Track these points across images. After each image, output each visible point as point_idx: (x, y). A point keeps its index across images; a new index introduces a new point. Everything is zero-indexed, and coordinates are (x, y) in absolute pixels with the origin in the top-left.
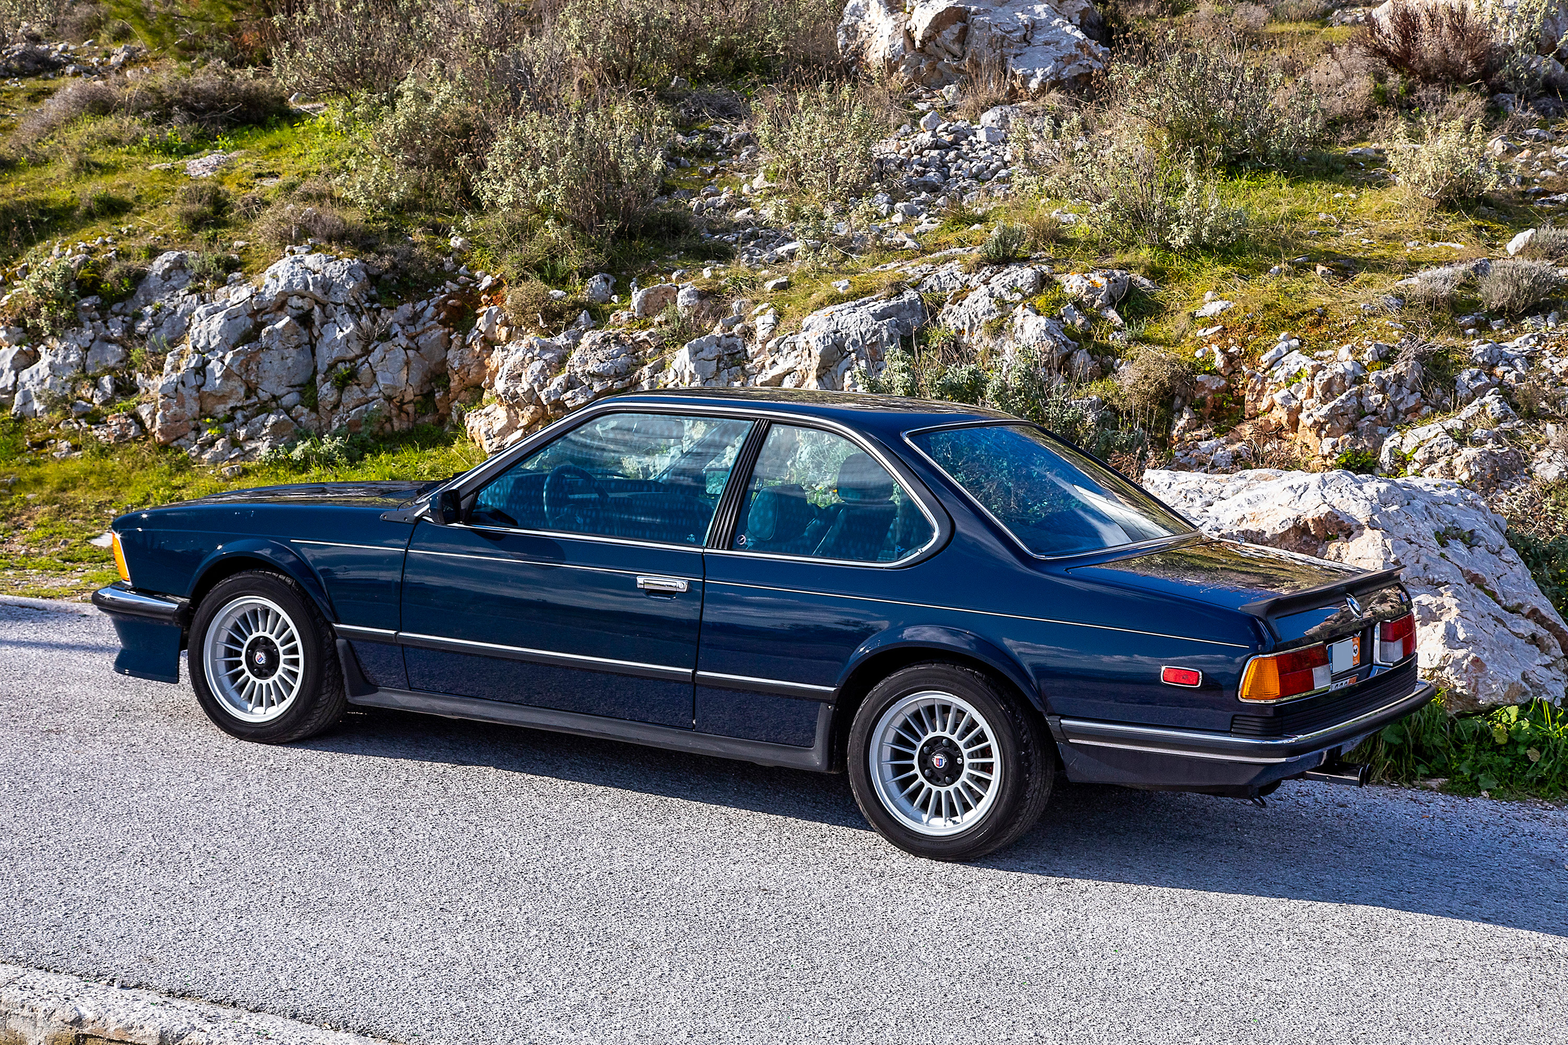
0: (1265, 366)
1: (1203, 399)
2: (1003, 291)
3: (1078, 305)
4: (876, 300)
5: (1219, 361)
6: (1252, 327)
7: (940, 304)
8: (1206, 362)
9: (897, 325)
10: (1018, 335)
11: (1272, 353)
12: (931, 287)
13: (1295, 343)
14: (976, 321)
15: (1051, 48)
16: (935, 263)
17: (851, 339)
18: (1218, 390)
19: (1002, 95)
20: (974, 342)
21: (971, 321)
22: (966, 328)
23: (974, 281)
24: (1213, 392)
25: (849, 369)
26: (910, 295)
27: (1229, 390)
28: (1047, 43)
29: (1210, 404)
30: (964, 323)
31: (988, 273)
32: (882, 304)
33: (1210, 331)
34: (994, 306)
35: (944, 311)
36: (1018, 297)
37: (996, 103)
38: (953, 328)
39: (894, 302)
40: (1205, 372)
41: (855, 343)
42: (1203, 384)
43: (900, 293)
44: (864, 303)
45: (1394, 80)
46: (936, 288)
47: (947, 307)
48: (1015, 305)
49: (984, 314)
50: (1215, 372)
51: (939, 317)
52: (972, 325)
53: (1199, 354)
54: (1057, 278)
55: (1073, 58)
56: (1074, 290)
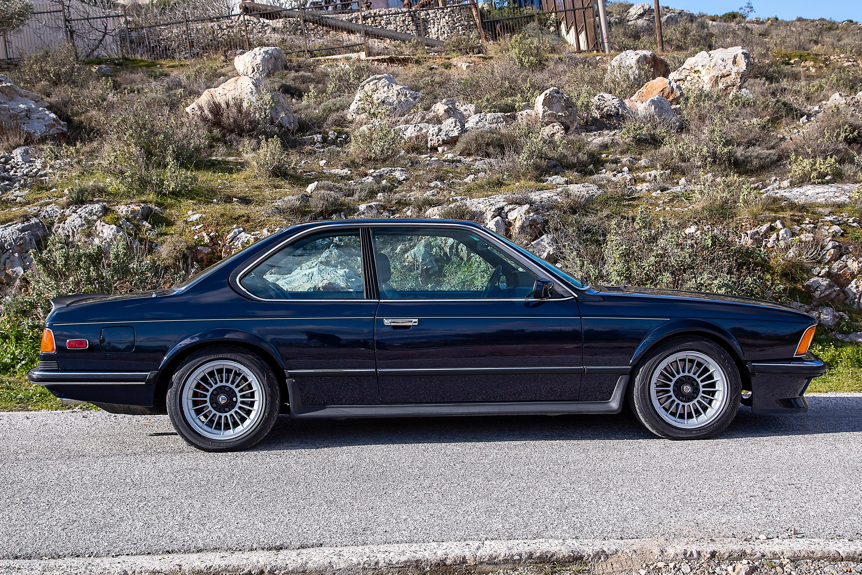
0: (229, 240)
1: (202, 258)
2: (87, 215)
3: (128, 219)
4: (16, 224)
5: (207, 239)
6: (218, 224)
7: (52, 224)
8: (200, 241)
9: (32, 235)
10: (101, 235)
11: (231, 234)
12: (44, 216)
13: (241, 229)
14: (75, 230)
15: (41, 120)
16: (41, 206)
17: (8, 243)
18: (208, 253)
19: (22, 141)
20: (76, 240)
21: (73, 230)
22: (70, 234)
23: (67, 212)
24: (206, 254)
25: (8, 258)
26: (33, 221)
27: (213, 253)
28: (38, 118)
29: (205, 260)
30: (68, 232)
31: (74, 208)
32: (20, 226)
33: (197, 227)
34: (84, 222)
35: (55, 227)
36: (95, 217)
37: (19, 146)
38: (63, 235)
39: (26, 224)
40: (201, 245)
41: (10, 244)
42: (201, 251)
43: (28, 220)
44: (10, 225)
45: (216, 132)
46: (47, 217)
47: (56, 225)
48: (96, 221)
49: (79, 226)
50: (206, 245)
51: (53, 230)
52: (73, 232)
53: (196, 237)
54: (113, 208)
55: (53, 126)
56: (124, 213)
